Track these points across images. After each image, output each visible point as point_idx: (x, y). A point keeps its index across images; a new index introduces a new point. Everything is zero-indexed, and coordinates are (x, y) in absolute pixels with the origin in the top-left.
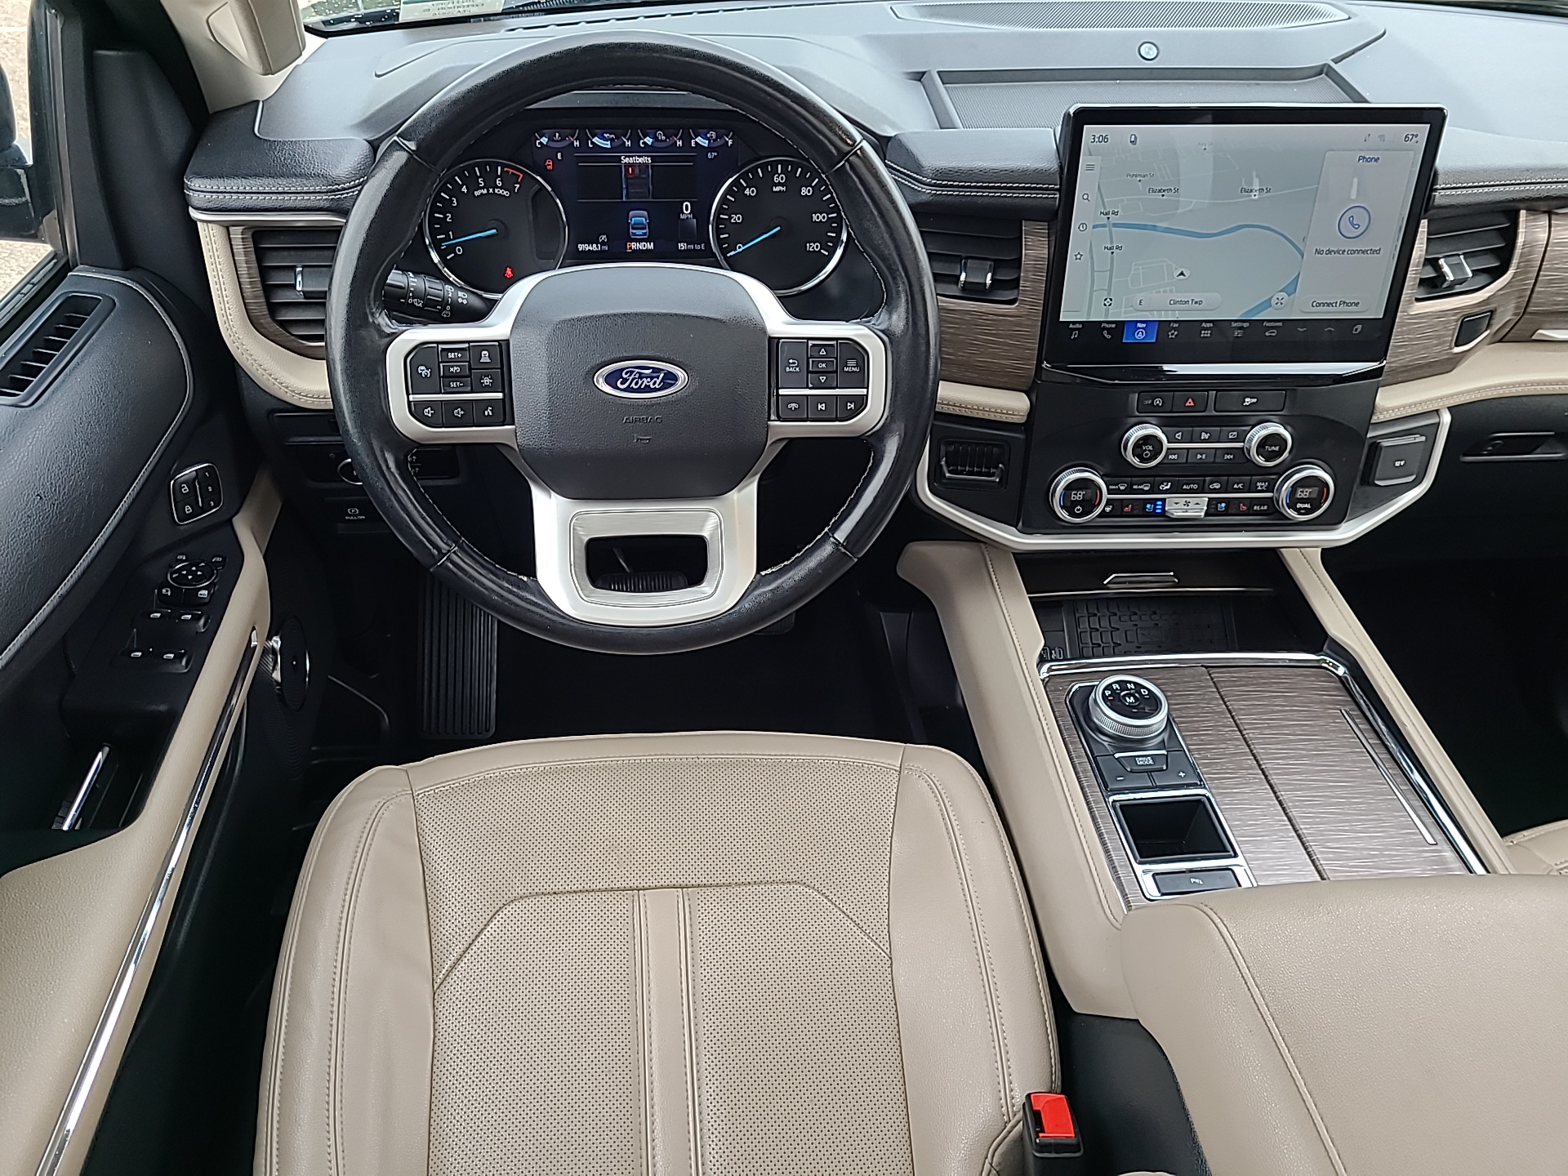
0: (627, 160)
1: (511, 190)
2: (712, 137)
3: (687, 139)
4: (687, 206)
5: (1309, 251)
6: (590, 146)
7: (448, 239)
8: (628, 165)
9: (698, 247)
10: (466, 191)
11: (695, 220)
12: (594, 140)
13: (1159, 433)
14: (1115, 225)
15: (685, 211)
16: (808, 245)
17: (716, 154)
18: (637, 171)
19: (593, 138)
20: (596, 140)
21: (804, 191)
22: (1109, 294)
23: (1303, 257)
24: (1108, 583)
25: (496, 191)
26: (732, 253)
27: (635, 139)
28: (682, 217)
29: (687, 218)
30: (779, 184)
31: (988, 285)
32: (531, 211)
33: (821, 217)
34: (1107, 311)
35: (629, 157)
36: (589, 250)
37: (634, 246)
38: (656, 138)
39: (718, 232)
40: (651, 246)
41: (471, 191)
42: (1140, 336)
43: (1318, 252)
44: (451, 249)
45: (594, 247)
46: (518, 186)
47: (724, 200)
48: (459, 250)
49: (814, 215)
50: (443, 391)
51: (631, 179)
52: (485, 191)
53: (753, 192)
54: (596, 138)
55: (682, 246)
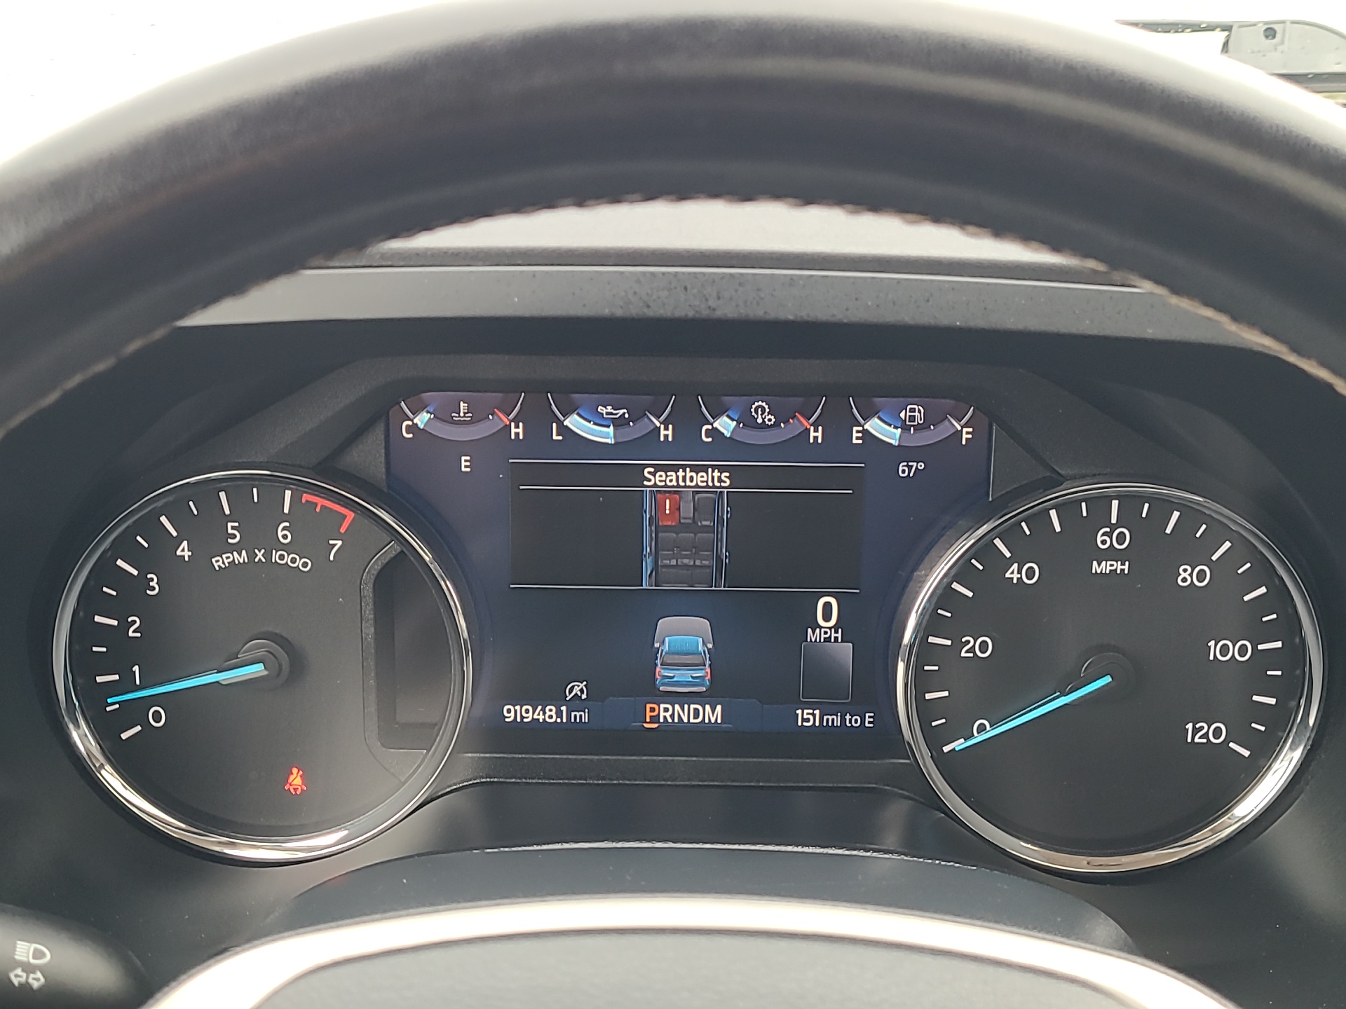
0: (660, 478)
1: (318, 555)
2: (912, 418)
3: (838, 424)
4: (828, 606)
6: (557, 437)
7: (126, 684)
8: (660, 493)
9: (853, 721)
10: (187, 554)
11: (852, 647)
12: (567, 422)
15: (820, 622)
16: (1190, 726)
17: (921, 466)
18: (687, 510)
19: (565, 415)
20: (574, 422)
21: (1186, 575)
25: (275, 556)
26: (959, 745)
27: (687, 421)
28: (810, 636)
29: (828, 640)
30: (1111, 554)
32: (369, 614)
33: (1234, 651)
35: (666, 469)
36: (535, 721)
37: (666, 712)
38: (746, 421)
39: (920, 682)
40: (713, 714)
41: (204, 552)
44: (134, 712)
45: (549, 714)
46: (337, 544)
47: (945, 596)
48: (157, 717)
49: (1211, 643)
51: (668, 529)
52: (244, 558)
53: (1030, 573)
54: (575, 417)
55: (808, 717)
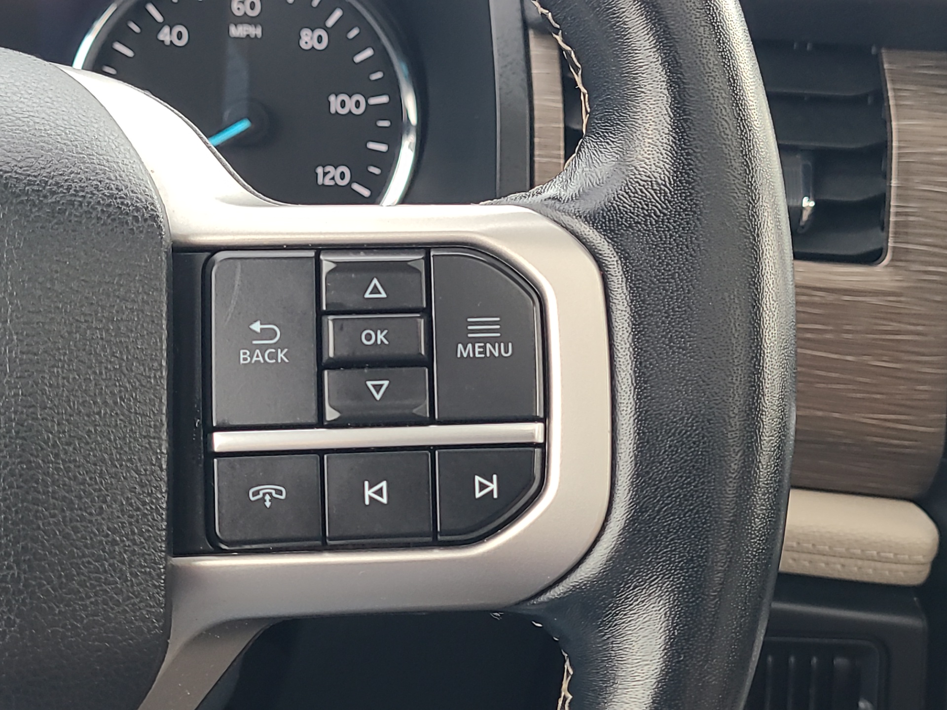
16: (320, 170)
21: (308, 39)
30: (246, 20)
31: (805, 216)
49: (332, 98)
53: (180, 36)
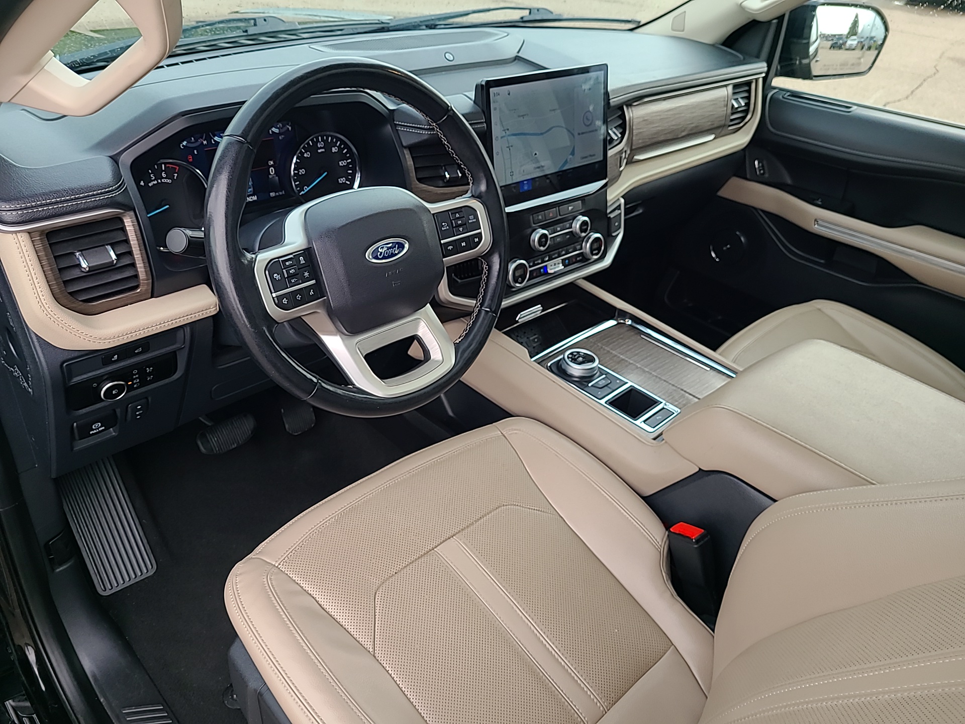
1: (172, 178)
2: (280, 126)
4: (272, 170)
5: (576, 134)
6: (213, 142)
9: (281, 193)
10: (143, 184)
11: (277, 178)
12: (215, 139)
13: (545, 232)
14: (509, 135)
15: (271, 173)
16: (339, 179)
17: (285, 137)
19: (214, 137)
21: (334, 150)
22: (512, 169)
23: (574, 136)
24: (519, 318)
25: (163, 181)
26: (303, 192)
28: (270, 177)
29: (273, 177)
30: (321, 148)
32: (186, 189)
33: (343, 163)
34: (512, 179)
40: (255, 198)
41: (146, 184)
42: (526, 188)
43: (579, 134)
46: (176, 175)
49: (340, 162)
50: (289, 287)
52: (156, 182)
54: (216, 137)
55: (273, 194)
